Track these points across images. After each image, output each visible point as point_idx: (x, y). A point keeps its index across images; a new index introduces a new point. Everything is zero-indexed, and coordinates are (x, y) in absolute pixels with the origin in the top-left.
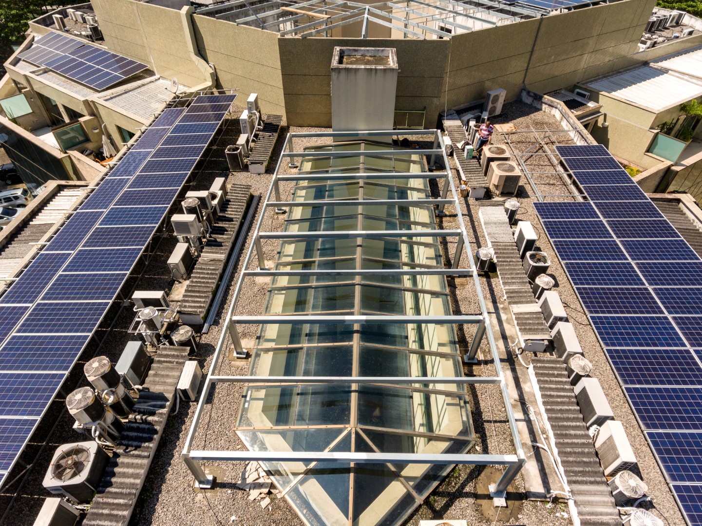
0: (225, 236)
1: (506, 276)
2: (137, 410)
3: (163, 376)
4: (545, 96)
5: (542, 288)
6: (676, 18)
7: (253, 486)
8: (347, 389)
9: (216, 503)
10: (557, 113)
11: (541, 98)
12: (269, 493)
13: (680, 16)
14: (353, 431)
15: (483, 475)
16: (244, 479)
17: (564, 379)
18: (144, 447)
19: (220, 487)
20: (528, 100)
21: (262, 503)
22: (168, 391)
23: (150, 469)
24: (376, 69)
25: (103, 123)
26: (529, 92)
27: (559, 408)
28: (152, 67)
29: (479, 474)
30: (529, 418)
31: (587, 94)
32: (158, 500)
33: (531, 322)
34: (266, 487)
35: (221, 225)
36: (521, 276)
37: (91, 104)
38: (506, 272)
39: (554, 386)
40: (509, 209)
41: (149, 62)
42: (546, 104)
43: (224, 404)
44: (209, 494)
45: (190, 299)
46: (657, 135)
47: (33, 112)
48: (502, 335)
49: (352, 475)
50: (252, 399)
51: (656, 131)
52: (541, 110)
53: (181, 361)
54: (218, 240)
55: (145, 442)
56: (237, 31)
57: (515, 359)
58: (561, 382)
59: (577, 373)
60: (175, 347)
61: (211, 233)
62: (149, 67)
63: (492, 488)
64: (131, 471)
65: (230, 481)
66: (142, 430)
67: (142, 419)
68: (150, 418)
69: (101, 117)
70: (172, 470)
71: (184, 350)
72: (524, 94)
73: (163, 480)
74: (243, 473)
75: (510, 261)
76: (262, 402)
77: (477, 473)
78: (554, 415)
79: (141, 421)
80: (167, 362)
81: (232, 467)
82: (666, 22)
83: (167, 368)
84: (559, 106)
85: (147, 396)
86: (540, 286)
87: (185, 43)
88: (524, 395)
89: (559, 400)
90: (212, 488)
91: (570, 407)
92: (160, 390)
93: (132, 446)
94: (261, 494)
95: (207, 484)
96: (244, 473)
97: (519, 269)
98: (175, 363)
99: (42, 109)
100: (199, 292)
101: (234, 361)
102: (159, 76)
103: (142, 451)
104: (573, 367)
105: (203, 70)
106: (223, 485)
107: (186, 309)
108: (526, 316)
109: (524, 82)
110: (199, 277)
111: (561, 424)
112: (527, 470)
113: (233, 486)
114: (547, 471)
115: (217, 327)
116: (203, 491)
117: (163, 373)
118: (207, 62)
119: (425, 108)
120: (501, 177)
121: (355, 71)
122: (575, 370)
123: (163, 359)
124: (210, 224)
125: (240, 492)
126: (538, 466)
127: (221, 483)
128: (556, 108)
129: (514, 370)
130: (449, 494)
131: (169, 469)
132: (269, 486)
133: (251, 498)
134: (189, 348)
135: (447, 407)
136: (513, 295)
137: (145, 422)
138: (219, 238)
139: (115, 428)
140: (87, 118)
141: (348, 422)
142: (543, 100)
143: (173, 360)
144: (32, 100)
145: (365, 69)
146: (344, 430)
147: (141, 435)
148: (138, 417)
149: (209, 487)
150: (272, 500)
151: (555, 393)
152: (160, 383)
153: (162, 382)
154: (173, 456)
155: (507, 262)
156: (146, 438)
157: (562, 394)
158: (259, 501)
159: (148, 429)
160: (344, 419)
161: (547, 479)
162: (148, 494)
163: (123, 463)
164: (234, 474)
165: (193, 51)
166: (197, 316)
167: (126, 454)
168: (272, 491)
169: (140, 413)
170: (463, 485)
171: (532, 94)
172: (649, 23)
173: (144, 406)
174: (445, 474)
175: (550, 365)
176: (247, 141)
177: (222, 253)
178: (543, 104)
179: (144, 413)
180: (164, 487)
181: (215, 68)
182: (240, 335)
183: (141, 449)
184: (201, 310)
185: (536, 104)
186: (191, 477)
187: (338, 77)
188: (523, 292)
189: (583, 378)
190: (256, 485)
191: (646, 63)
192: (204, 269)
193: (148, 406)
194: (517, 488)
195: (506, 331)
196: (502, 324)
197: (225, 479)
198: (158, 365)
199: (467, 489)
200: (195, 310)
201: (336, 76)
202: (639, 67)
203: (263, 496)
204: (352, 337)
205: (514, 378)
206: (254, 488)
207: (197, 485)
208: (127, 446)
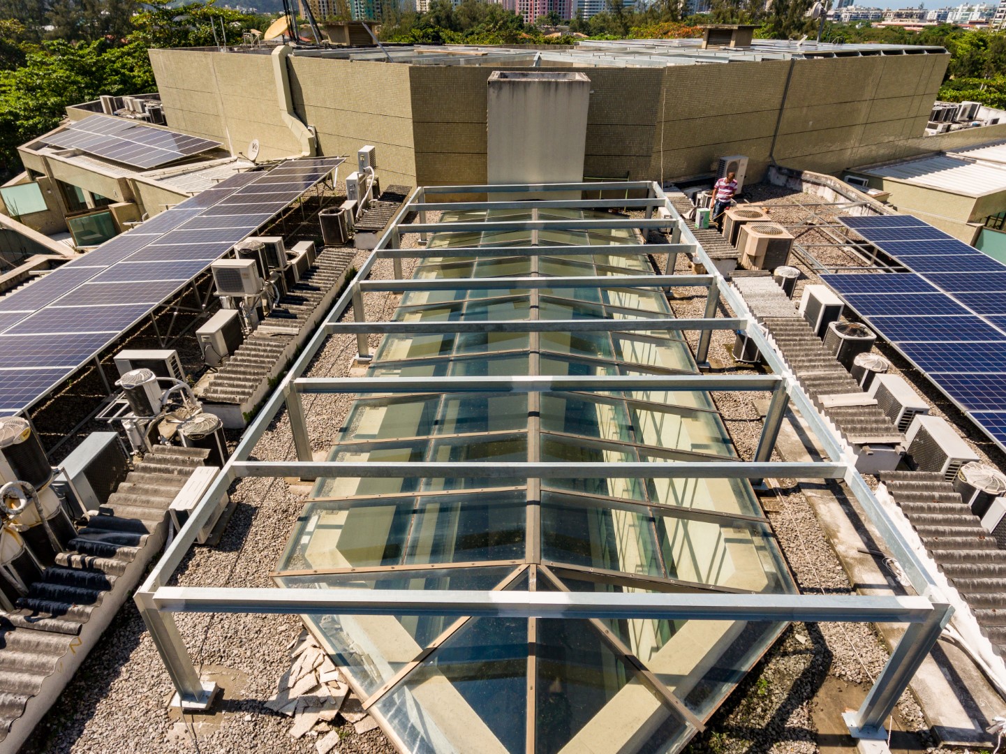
0: (302, 307)
1: (799, 358)
2: (78, 546)
3: (146, 492)
4: (806, 172)
5: (870, 371)
6: (968, 110)
7: (303, 704)
8: (516, 501)
9: (214, 743)
10: (827, 194)
11: (800, 173)
12: (338, 722)
13: (974, 108)
14: (533, 570)
15: (822, 693)
16: (284, 690)
17: (958, 505)
18: (73, 612)
19: (229, 710)
20: (780, 180)
21: (318, 743)
22: (150, 517)
23: (80, 669)
24: (557, 83)
25: (145, 211)
26: (780, 169)
27: (963, 552)
28: (228, 146)
29: (814, 692)
30: (898, 583)
31: (864, 180)
32: (81, 732)
33: (863, 418)
34: (332, 707)
35: (298, 293)
36: (827, 357)
37: (130, 183)
38: (797, 353)
39: (940, 516)
40: (782, 278)
41: (223, 138)
42: (808, 182)
43: (265, 553)
44: (201, 724)
45: (225, 382)
46: (980, 230)
47: (48, 210)
48: (807, 447)
49: (531, 661)
50: (319, 527)
51: (979, 225)
52: (801, 191)
53: (187, 469)
54: (290, 311)
55: (77, 603)
56: (350, 70)
57: (842, 485)
58: (952, 510)
59: (981, 492)
60: (181, 448)
61: (280, 302)
62: (222, 145)
63: (853, 719)
64: (28, 658)
65: (252, 696)
66: (80, 582)
67: (83, 562)
68: (100, 561)
69: (142, 204)
70: (127, 671)
71: (199, 454)
72: (773, 172)
73: (104, 692)
74: (283, 677)
75: (800, 340)
76: (339, 531)
77: (809, 688)
78: (956, 566)
79: (81, 567)
80: (160, 470)
81: (262, 667)
82: (955, 115)
83: (157, 480)
84: (829, 182)
85: (107, 522)
86: (865, 369)
87: (276, 101)
88: (877, 542)
89: (959, 539)
90: (210, 711)
91: (988, 552)
92: (135, 514)
93: (47, 611)
94: (318, 723)
95: (200, 701)
96: (285, 679)
97: (819, 350)
98: (176, 473)
99: (63, 205)
100: (244, 373)
101: (295, 484)
102: (236, 158)
103: (66, 620)
104: (970, 482)
105: (297, 134)
106: (235, 706)
107: (215, 395)
108: (850, 411)
109: (771, 155)
110: (249, 355)
111: (976, 581)
112: (922, 682)
113: (257, 707)
114: (967, 683)
115: (270, 433)
116: (189, 717)
117: (147, 486)
118: (306, 125)
119: (628, 173)
120: (760, 240)
121: (525, 87)
122: (975, 485)
123: (153, 465)
124: (281, 291)
125: (273, 720)
126: (945, 675)
127: (232, 701)
128: (824, 186)
129: (844, 502)
130: (752, 733)
131: (124, 669)
132: (340, 704)
133: (296, 732)
134: (207, 451)
135: (727, 544)
136: (818, 382)
137: (90, 567)
138: (293, 309)
139: (20, 574)
140: (123, 204)
141: (521, 554)
142: (803, 177)
143: (173, 467)
144: (49, 192)
145: (539, 82)
146: (512, 571)
147: (72, 589)
148: (76, 558)
149: (202, 706)
150: (344, 738)
151: (947, 528)
152: (137, 504)
153: (143, 502)
154: (137, 644)
155: (796, 340)
156: (82, 595)
157: (963, 529)
158: (313, 740)
159: (92, 579)
160: (512, 551)
161: (972, 699)
162: (63, 720)
163: (16, 642)
164: (264, 680)
165: (285, 108)
166: (235, 409)
167: (30, 626)
168: (345, 715)
169: (82, 550)
170: (784, 713)
171: (785, 171)
172: (933, 112)
173: (94, 540)
174: (747, 667)
175: (921, 483)
176: (355, 208)
177: (296, 327)
178: (804, 183)
179: (91, 552)
180: (102, 706)
181: (316, 132)
182: (312, 444)
183: (66, 616)
184: (242, 397)
185: (792, 185)
186: (168, 686)
187: (498, 96)
188: (834, 378)
189: (997, 498)
190: (311, 703)
191: (940, 153)
192: (260, 345)
193: (104, 540)
194: (905, 721)
195: (813, 442)
196: (804, 432)
197: (243, 692)
198: (142, 474)
199: (794, 721)
200: (233, 396)
201: (495, 95)
202: (931, 157)
203: (323, 727)
204: (526, 422)
205: (847, 514)
206: (305, 709)
207: (176, 701)
208: (37, 610)
